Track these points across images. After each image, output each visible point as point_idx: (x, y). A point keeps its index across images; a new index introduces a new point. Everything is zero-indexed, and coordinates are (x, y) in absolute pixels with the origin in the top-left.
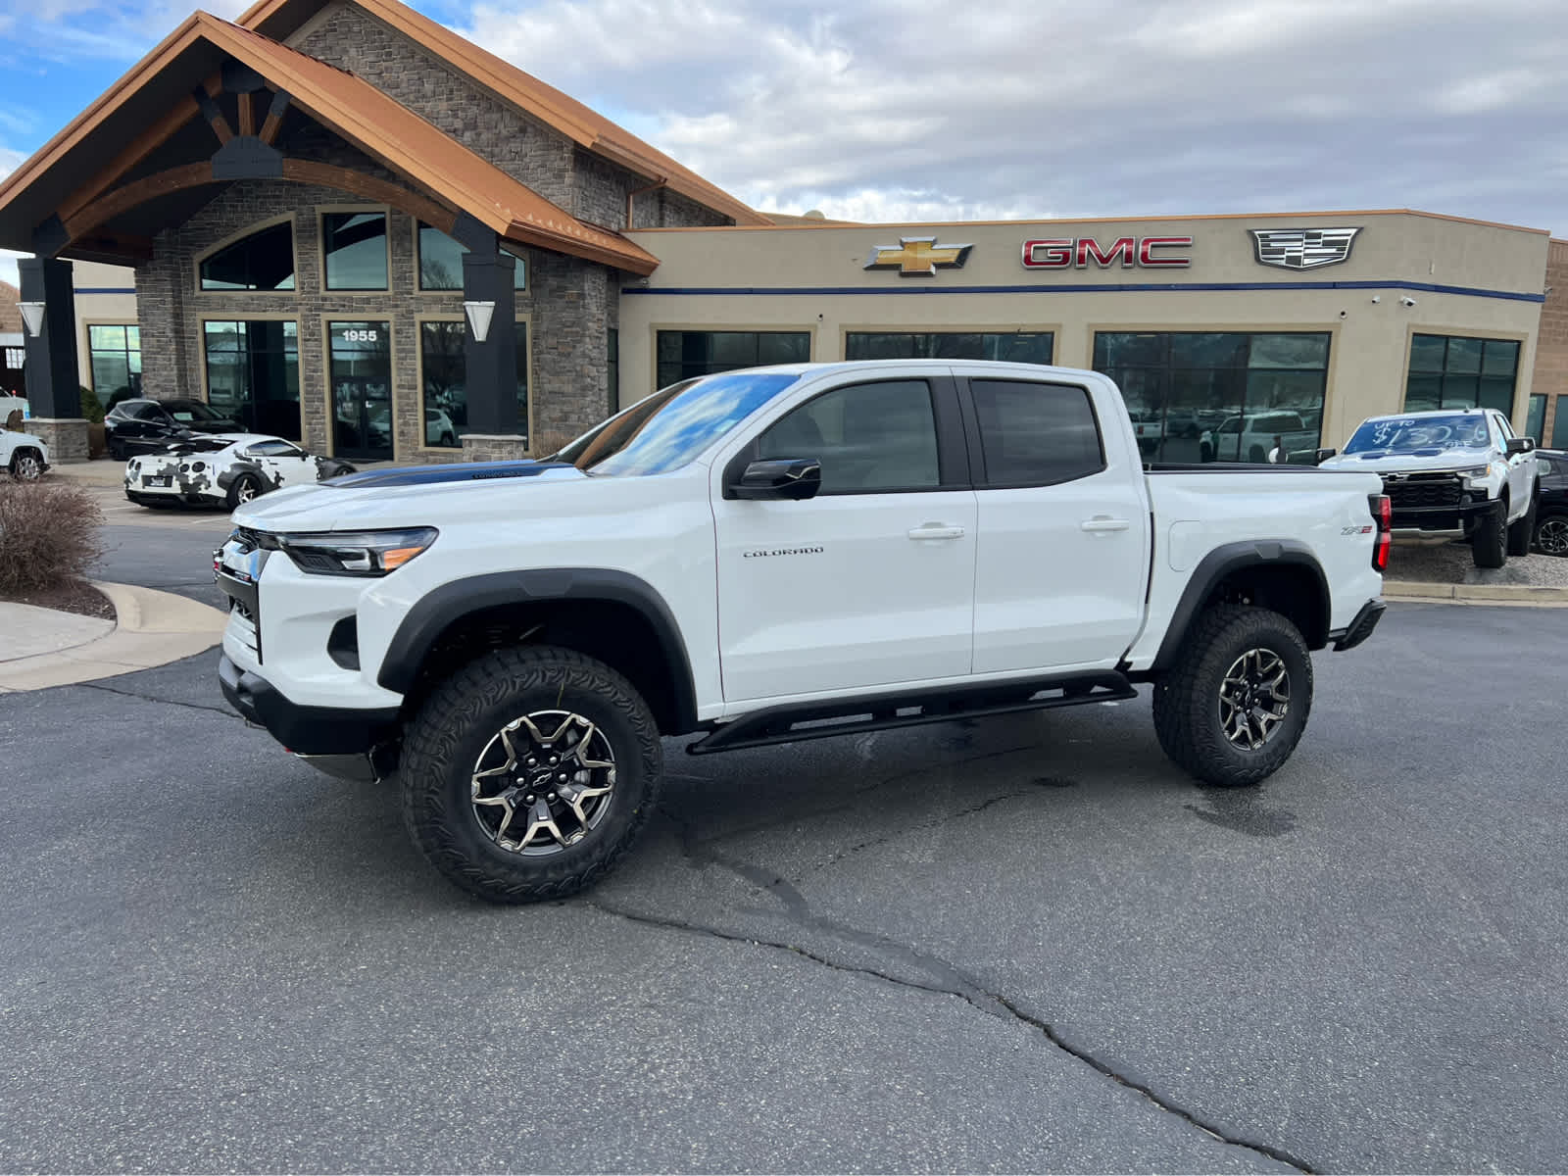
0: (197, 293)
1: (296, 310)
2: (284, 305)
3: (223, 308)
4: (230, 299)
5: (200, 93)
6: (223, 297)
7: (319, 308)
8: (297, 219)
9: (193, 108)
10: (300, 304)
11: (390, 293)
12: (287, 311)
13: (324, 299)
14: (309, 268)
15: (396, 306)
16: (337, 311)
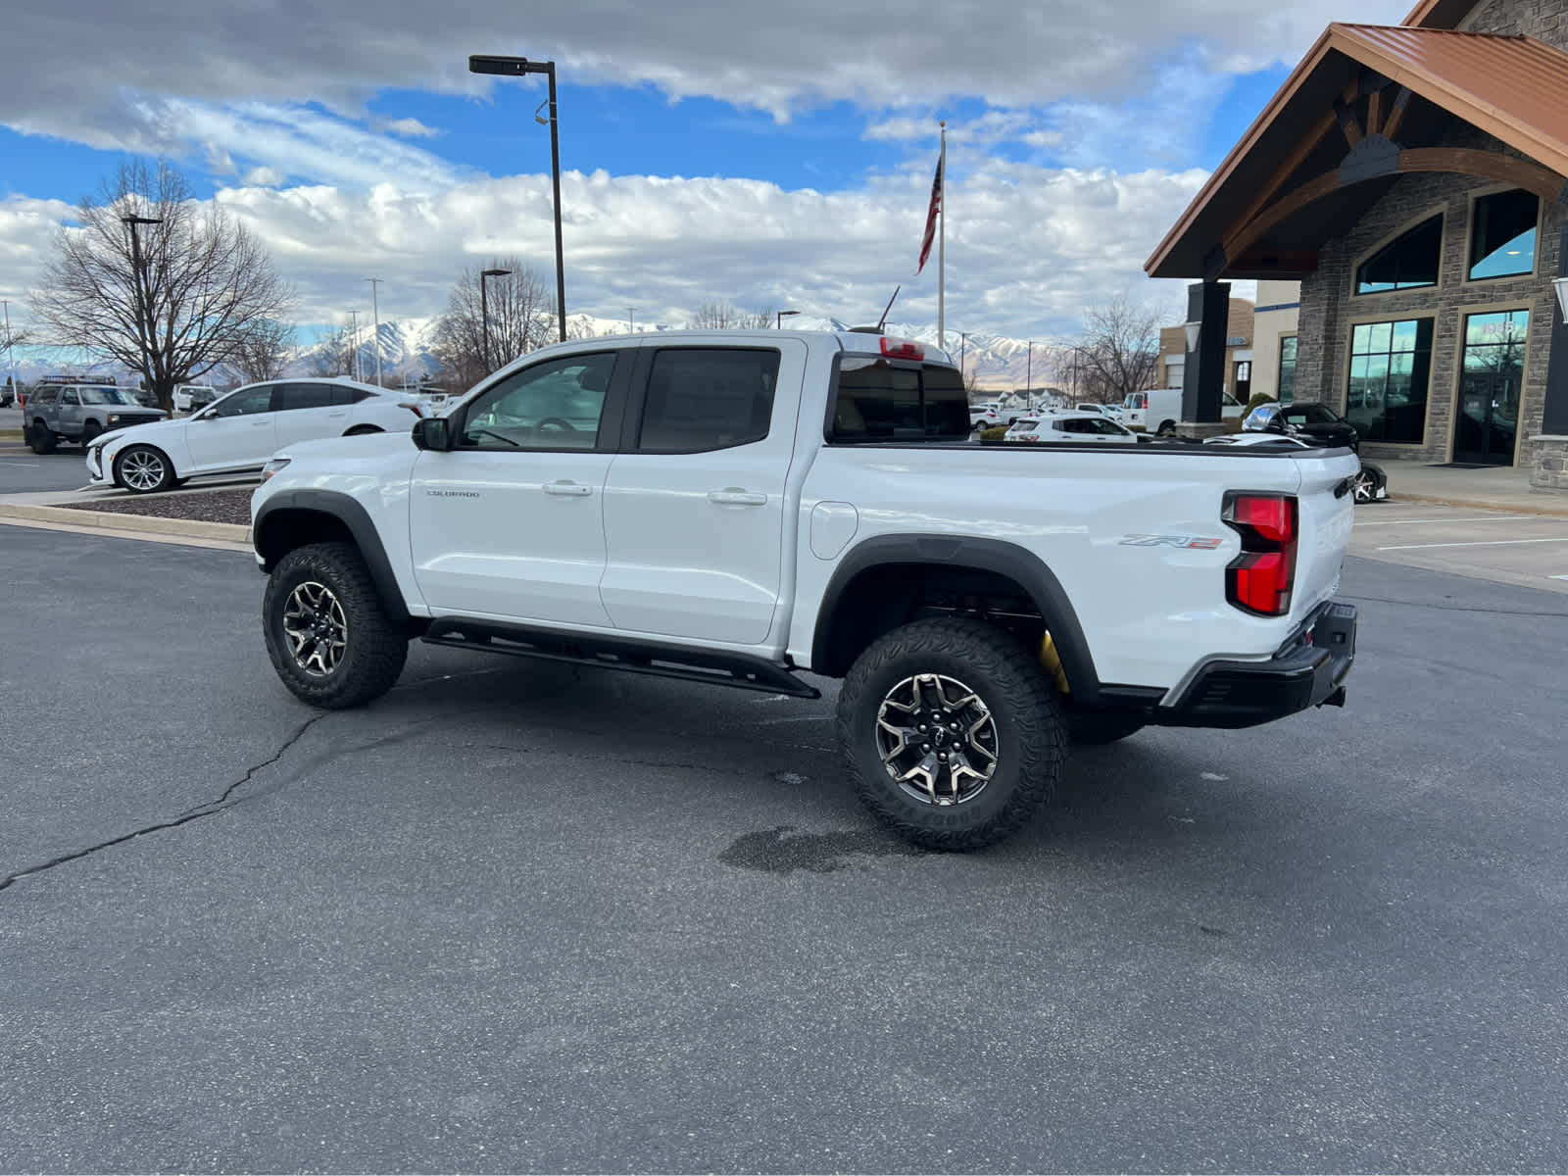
0: (1352, 298)
1: (1435, 306)
2: (1425, 301)
3: (1371, 311)
4: (1377, 300)
5: (1338, 103)
6: (1374, 300)
7: (1460, 301)
8: (1450, 209)
9: (1332, 118)
10: (1441, 299)
11: (1535, 274)
12: (1428, 307)
13: (1465, 291)
14: (1454, 259)
15: (1541, 290)
16: (1476, 302)
